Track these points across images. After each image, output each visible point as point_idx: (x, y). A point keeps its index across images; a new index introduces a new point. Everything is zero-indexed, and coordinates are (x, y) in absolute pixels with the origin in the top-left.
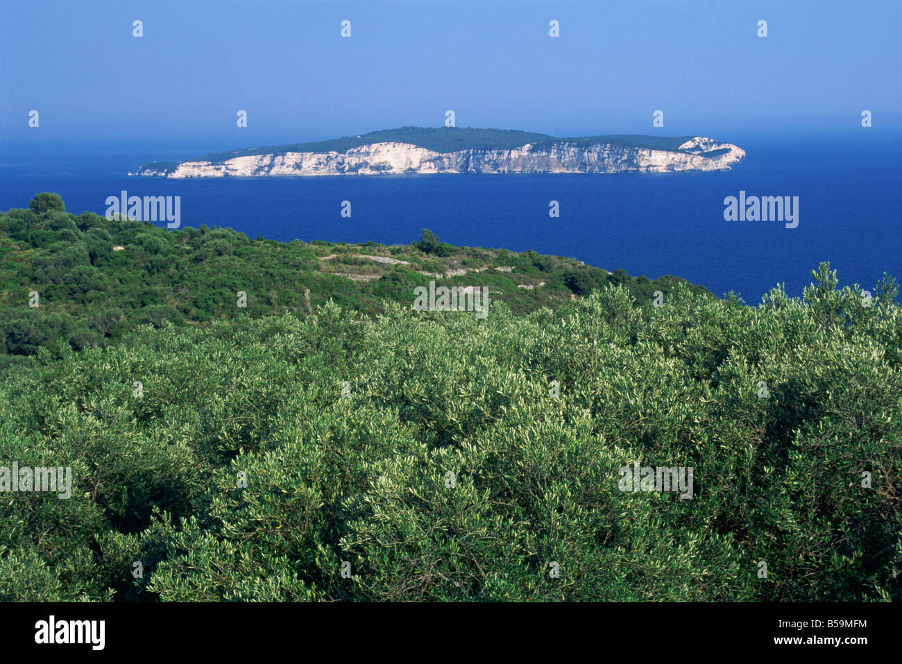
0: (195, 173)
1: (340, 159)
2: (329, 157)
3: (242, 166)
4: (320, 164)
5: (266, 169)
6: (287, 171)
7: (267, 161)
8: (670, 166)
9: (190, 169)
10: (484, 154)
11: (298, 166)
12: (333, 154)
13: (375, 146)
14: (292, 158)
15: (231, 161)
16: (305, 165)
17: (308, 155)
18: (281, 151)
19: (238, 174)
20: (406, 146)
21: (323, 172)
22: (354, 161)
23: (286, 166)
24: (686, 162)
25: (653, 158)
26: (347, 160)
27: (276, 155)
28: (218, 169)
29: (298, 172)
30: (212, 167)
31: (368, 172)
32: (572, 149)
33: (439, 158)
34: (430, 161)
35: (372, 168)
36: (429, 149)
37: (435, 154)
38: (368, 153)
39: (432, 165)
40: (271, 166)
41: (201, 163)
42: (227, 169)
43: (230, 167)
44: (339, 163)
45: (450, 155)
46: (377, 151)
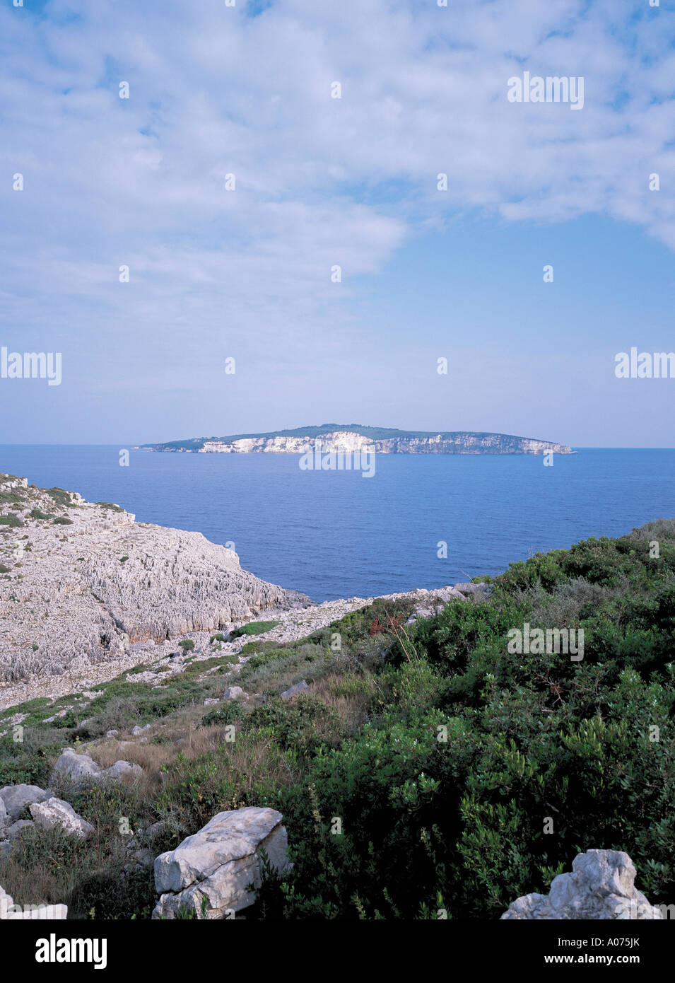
0: (214, 449)
1: (311, 442)
2: (305, 440)
3: (243, 445)
4: (299, 445)
5: (260, 448)
6: (276, 449)
7: (261, 442)
8: (541, 452)
9: (210, 447)
10: (409, 441)
11: (283, 446)
12: (308, 438)
13: (336, 434)
14: (279, 441)
15: (236, 442)
16: (288, 445)
17: (290, 439)
18: (271, 436)
19: (240, 451)
20: (355, 434)
21: (300, 450)
23: (275, 446)
24: (550, 449)
25: (531, 445)
27: (268, 438)
28: (229, 447)
29: (283, 450)
30: (225, 446)
32: (472, 438)
33: (374, 443)
34: (368, 445)
35: (334, 448)
36: (368, 437)
37: (371, 441)
38: (331, 439)
39: (369, 448)
40: (264, 446)
41: (218, 443)
42: (234, 447)
43: (235, 446)
44: (311, 445)
45: (382, 441)
46: (337, 438)
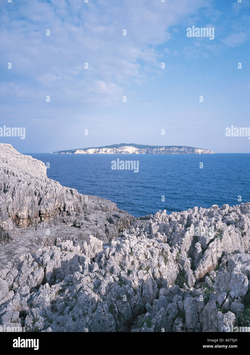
0: (80, 153)
1: (116, 150)
2: (114, 149)
3: (91, 151)
4: (111, 151)
5: (97, 152)
6: (103, 153)
7: (97, 150)
8: (202, 153)
10: (153, 149)
11: (106, 151)
12: (115, 148)
13: (125, 147)
14: (104, 149)
15: (88, 150)
16: (108, 151)
17: (108, 149)
18: (102, 148)
19: (90, 153)
20: (132, 147)
21: (112, 153)
22: (120, 150)
23: (102, 152)
24: (205, 152)
25: (198, 150)
26: (118, 150)
27: (100, 149)
28: (85, 152)
29: (106, 153)
30: (84, 151)
31: (124, 153)
32: (176, 148)
33: (140, 150)
34: (137, 151)
35: (125, 152)
36: (137, 148)
37: (139, 149)
38: (124, 149)
39: (138, 152)
40: (99, 151)
41: (81, 150)
42: (87, 152)
44: (116, 151)
45: (143, 149)
46: (126, 148)
